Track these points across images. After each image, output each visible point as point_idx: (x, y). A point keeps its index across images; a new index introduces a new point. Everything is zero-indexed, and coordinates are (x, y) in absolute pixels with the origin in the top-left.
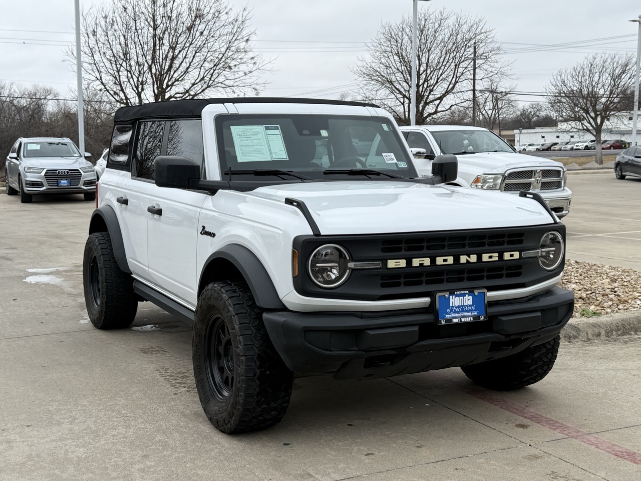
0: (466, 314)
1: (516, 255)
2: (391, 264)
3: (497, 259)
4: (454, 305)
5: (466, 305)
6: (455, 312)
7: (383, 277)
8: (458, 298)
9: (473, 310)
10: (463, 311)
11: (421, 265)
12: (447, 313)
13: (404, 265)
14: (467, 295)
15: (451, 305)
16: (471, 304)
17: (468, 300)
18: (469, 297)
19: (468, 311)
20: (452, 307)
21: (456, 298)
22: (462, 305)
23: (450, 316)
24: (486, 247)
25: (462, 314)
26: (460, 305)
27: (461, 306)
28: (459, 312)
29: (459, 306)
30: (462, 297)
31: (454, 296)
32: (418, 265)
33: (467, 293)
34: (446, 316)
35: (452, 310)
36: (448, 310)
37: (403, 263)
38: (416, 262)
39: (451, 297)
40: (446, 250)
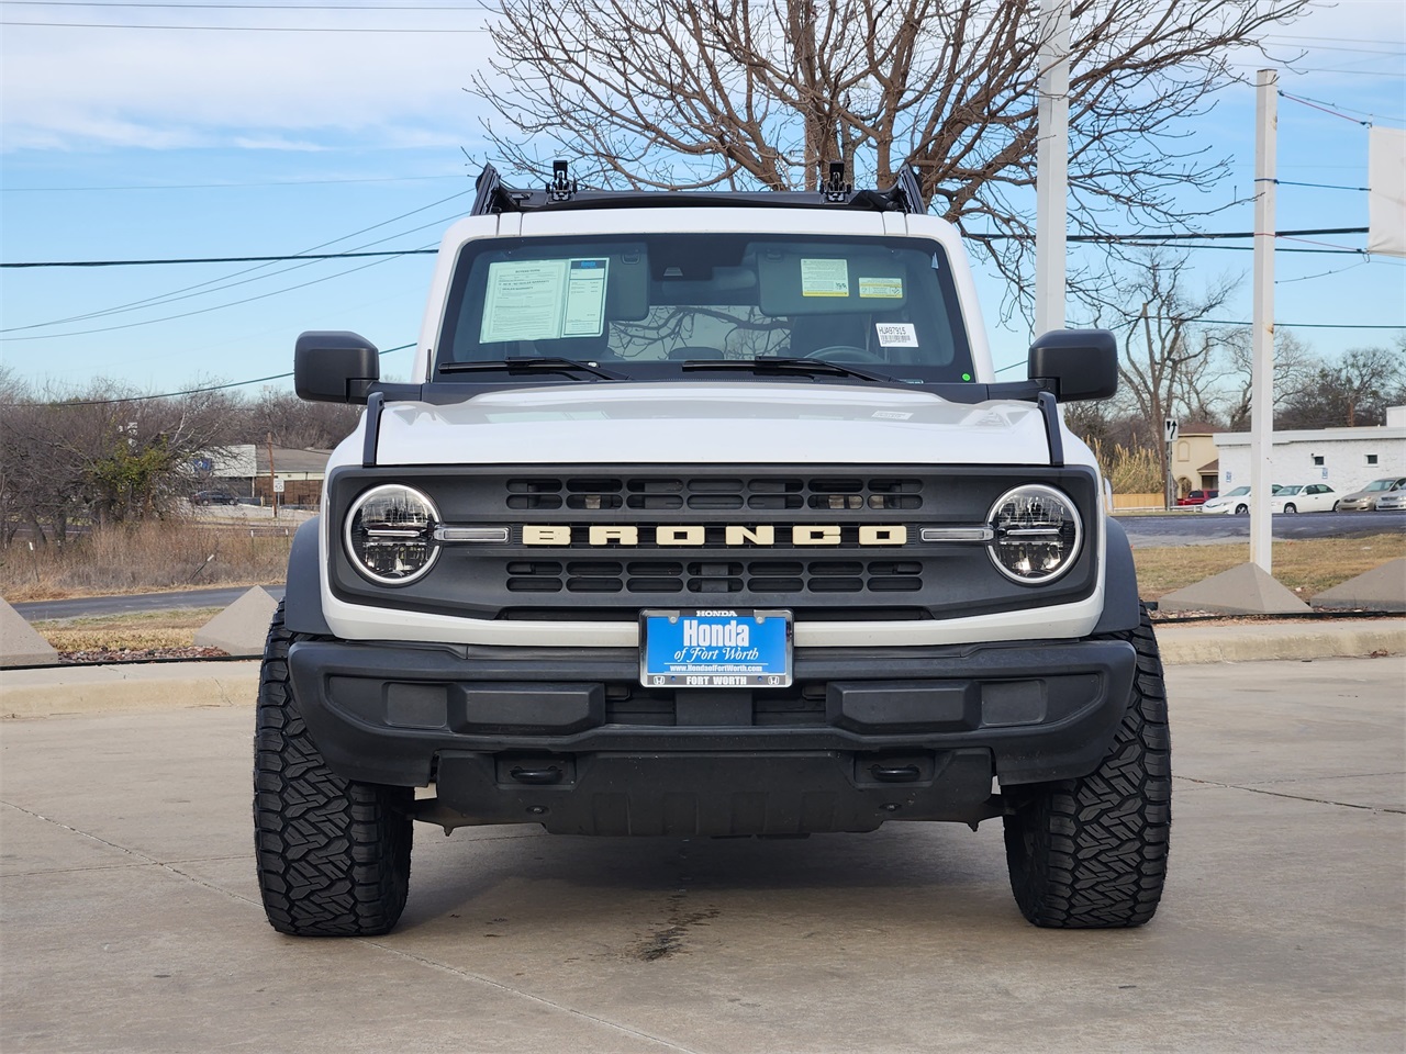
0: (730, 667)
1: (898, 535)
2: (531, 535)
3: (837, 540)
4: (694, 644)
5: (732, 648)
6: (698, 660)
7: (511, 564)
8: (707, 627)
9: (750, 661)
10: (721, 659)
11: (613, 543)
12: (676, 661)
13: (566, 540)
14: (734, 623)
15: (686, 643)
16: (746, 644)
17: (738, 634)
18: (741, 627)
19: (734, 661)
20: (690, 647)
21: (702, 627)
22: (721, 644)
23: (684, 668)
24: (806, 511)
25: (720, 669)
26: (714, 644)
27: (720, 649)
28: (710, 661)
29: (710, 648)
30: (720, 627)
31: (695, 622)
32: (605, 542)
33: (732, 618)
34: (672, 668)
35: (688, 656)
36: (677, 655)
37: (562, 535)
38: (598, 535)
39: (687, 623)
40: (686, 512)
